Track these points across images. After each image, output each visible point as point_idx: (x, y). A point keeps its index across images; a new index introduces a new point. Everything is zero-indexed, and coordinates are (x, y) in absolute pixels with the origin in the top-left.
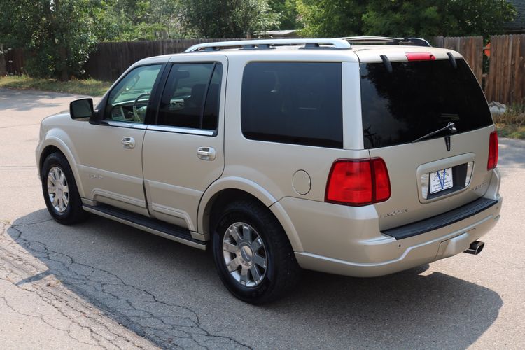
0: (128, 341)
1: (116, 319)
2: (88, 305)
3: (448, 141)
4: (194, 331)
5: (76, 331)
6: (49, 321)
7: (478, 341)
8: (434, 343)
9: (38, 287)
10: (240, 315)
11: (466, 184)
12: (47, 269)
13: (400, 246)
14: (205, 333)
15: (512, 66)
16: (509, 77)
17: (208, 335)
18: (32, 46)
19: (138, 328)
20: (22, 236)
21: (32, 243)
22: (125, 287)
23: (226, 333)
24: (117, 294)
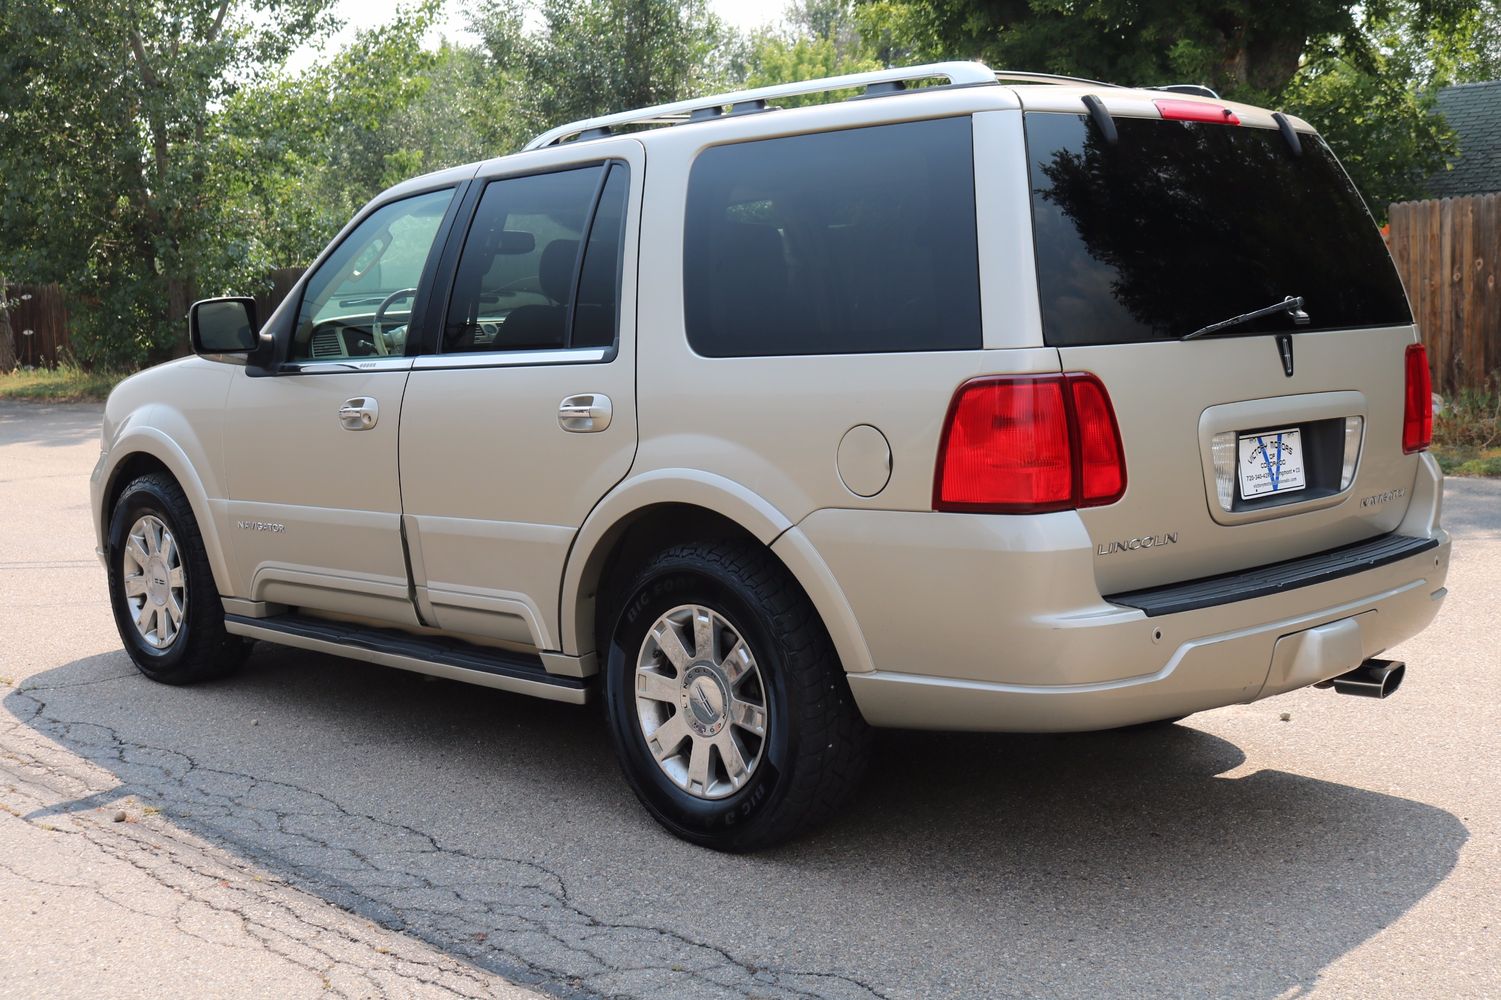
0: (355, 941)
1: (318, 892)
2: (240, 861)
3: (1285, 350)
4: (552, 917)
5: (197, 918)
6: (118, 897)
7: (1401, 920)
8: (1271, 928)
9: (89, 824)
10: (688, 876)
11: (1344, 483)
12: (117, 783)
13: (1158, 635)
14: (587, 920)
15: (1453, 284)
16: (1446, 317)
17: (595, 923)
18: (89, 278)
19: (384, 912)
20: (46, 713)
21: (73, 727)
22: (348, 820)
23: (648, 917)
24: (325, 836)
